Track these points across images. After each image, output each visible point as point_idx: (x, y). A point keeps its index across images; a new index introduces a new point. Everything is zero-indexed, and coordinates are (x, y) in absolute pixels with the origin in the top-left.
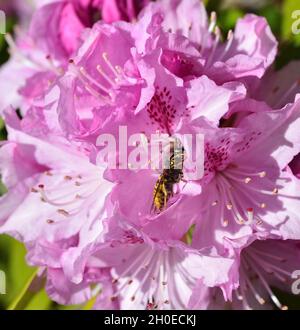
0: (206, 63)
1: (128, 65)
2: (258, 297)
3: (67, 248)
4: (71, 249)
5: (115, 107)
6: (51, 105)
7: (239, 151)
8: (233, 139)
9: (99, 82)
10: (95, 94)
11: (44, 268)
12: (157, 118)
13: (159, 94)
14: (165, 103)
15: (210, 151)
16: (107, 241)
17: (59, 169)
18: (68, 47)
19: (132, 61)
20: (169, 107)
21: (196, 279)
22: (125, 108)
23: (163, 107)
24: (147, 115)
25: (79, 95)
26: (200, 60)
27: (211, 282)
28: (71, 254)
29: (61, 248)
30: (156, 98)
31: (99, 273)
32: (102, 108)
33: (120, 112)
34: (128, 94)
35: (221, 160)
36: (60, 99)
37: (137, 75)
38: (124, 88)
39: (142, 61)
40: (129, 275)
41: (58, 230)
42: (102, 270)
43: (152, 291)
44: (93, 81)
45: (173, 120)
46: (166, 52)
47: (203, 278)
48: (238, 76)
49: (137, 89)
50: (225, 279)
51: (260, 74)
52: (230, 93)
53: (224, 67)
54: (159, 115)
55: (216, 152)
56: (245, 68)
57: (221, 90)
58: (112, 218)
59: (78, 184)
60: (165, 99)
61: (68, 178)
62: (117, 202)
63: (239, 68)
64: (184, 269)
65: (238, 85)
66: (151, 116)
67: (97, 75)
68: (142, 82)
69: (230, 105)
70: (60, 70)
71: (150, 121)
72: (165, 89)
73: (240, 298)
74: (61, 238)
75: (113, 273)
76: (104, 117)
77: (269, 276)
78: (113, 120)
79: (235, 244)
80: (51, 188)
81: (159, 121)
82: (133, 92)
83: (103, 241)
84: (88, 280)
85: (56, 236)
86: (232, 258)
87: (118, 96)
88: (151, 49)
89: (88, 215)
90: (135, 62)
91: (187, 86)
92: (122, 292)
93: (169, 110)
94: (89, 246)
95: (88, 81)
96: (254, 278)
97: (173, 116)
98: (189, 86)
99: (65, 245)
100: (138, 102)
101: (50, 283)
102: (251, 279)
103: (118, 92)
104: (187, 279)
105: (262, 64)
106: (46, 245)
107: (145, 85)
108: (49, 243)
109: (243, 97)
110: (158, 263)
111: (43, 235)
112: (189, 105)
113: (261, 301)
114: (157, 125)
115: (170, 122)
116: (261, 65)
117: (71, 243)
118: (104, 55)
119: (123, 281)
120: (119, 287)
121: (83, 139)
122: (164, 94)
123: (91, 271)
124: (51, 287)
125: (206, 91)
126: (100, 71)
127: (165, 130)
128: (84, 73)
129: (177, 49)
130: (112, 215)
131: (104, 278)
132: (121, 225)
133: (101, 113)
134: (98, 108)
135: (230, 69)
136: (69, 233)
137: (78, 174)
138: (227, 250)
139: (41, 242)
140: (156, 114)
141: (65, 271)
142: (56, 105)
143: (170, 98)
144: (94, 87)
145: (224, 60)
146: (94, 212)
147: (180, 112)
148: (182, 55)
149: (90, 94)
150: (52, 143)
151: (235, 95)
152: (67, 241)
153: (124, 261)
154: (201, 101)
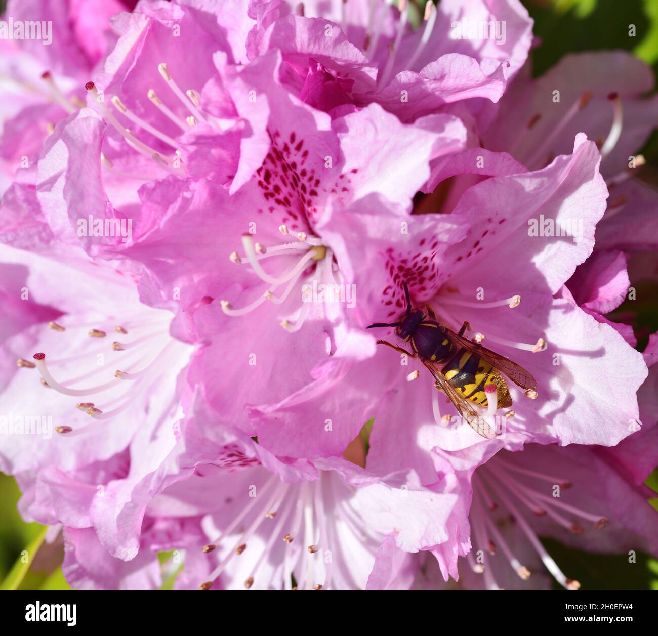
0: (379, 76)
1: (211, 89)
2: (515, 564)
3: (105, 483)
4: (114, 484)
5: (187, 181)
6: (53, 181)
7: (459, 259)
8: (444, 238)
9: (153, 125)
10: (146, 151)
11: (58, 527)
12: (281, 197)
13: (280, 147)
14: (294, 165)
15: (396, 264)
16: (184, 468)
17: (80, 312)
18: (91, 48)
19: (219, 80)
20: (304, 173)
21: (381, 534)
22: (208, 182)
23: (290, 173)
24: (258, 193)
25: (112, 156)
26: (366, 69)
27: (411, 543)
28: (113, 496)
29: (93, 482)
30: (275, 155)
31: (177, 528)
32: (159, 184)
33: (198, 192)
34: (215, 152)
35: (422, 280)
36: (69, 170)
37: (231, 112)
38: (204, 141)
39: (239, 81)
40: (242, 529)
41: (84, 444)
42: (183, 522)
43: (289, 564)
44: (141, 124)
45: (315, 199)
46: (290, 55)
47: (396, 532)
48: (450, 99)
49: (233, 140)
50: (440, 536)
51: (495, 93)
52: (432, 138)
53: (419, 82)
54: (285, 191)
55: (410, 264)
56: (461, 82)
57: (413, 132)
58: (191, 421)
59: (118, 347)
60: (294, 157)
61: (99, 334)
62: (200, 386)
63: (449, 83)
64: (356, 512)
65: (448, 120)
66: (267, 196)
67: (149, 111)
68: (242, 125)
69: (433, 164)
70: (74, 99)
71: (265, 205)
72: (293, 137)
73: (478, 569)
74: (91, 460)
75: (209, 526)
76: (166, 203)
77: (538, 519)
78: (183, 208)
79: (457, 463)
80: (65, 355)
81: (286, 203)
82: (223, 147)
83: (175, 470)
84: (154, 547)
85: (80, 456)
86: (453, 491)
87: (191, 158)
88: (257, 53)
89: (147, 410)
90: (225, 82)
91: (339, 128)
92: (228, 568)
93: (304, 181)
94: (147, 479)
95: (130, 125)
96: (506, 523)
97: (313, 193)
98: (343, 128)
99: (102, 474)
100: (235, 168)
101: (73, 560)
102: (500, 524)
103: (192, 149)
104: (364, 533)
105: (499, 70)
106: (58, 480)
107: (247, 132)
108: (64, 475)
109: (460, 145)
110: (300, 504)
111: (53, 456)
112: (346, 169)
113: (523, 573)
114: (281, 212)
115: (309, 204)
116: (498, 73)
117: (114, 468)
118: (161, 68)
119: (230, 543)
120: (222, 556)
121: (122, 253)
122: (292, 147)
123: (161, 526)
124: (74, 567)
125: (381, 136)
126: (155, 101)
127: (299, 222)
128: (121, 108)
129: (314, 49)
130: (191, 415)
131: (189, 538)
132: (210, 435)
133: (157, 196)
134: (151, 185)
135: (430, 86)
136: (109, 450)
137: (118, 323)
138: (441, 476)
139: (48, 474)
140: (277, 189)
141: (101, 534)
142: (61, 182)
143: (305, 154)
144: (143, 136)
145: (417, 69)
146: (159, 403)
147: (327, 184)
148: (326, 61)
149: (136, 153)
150: (61, 259)
151: (441, 142)
152: (105, 464)
153: (229, 501)
154: (371, 158)
